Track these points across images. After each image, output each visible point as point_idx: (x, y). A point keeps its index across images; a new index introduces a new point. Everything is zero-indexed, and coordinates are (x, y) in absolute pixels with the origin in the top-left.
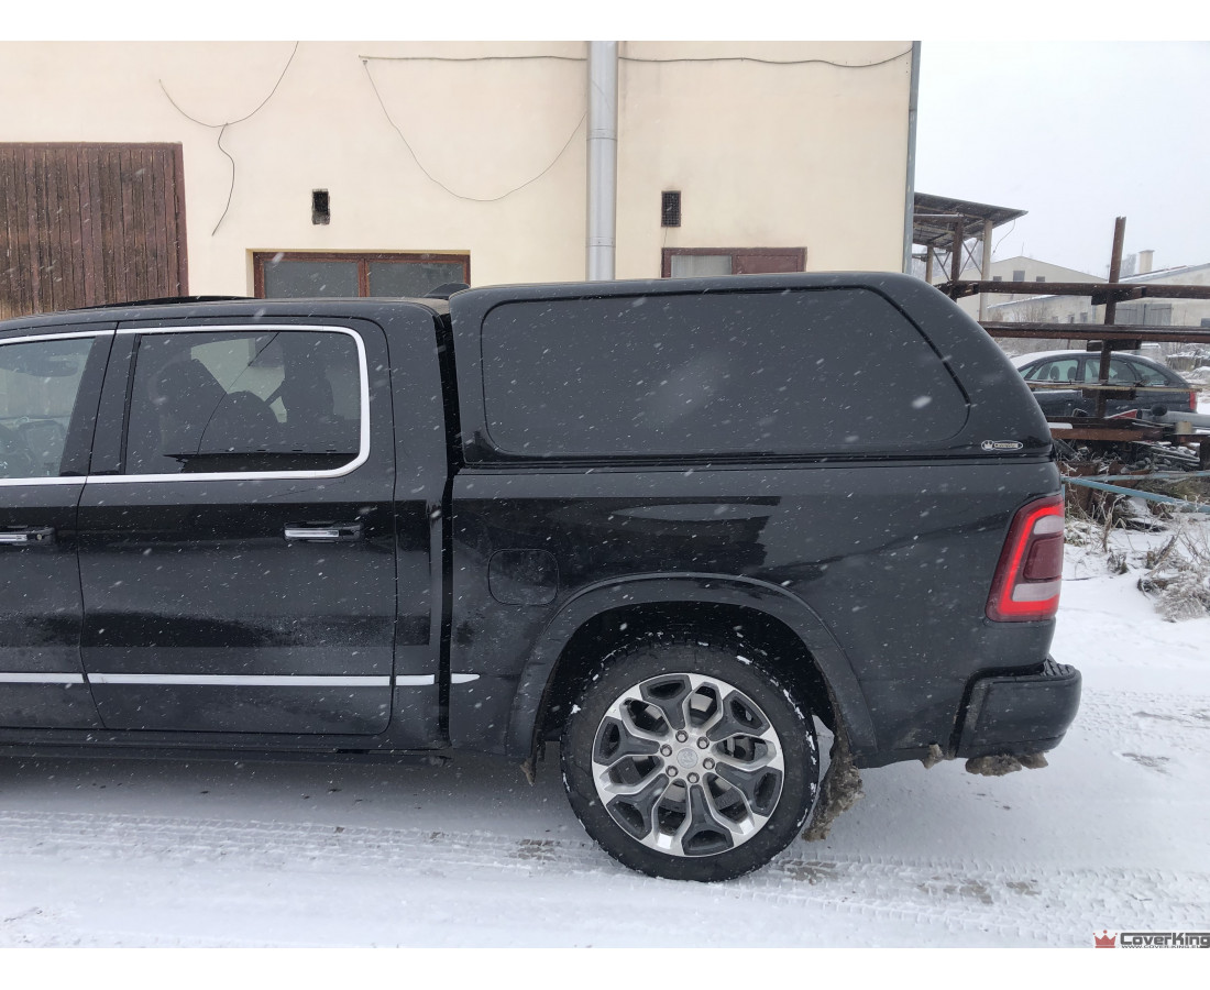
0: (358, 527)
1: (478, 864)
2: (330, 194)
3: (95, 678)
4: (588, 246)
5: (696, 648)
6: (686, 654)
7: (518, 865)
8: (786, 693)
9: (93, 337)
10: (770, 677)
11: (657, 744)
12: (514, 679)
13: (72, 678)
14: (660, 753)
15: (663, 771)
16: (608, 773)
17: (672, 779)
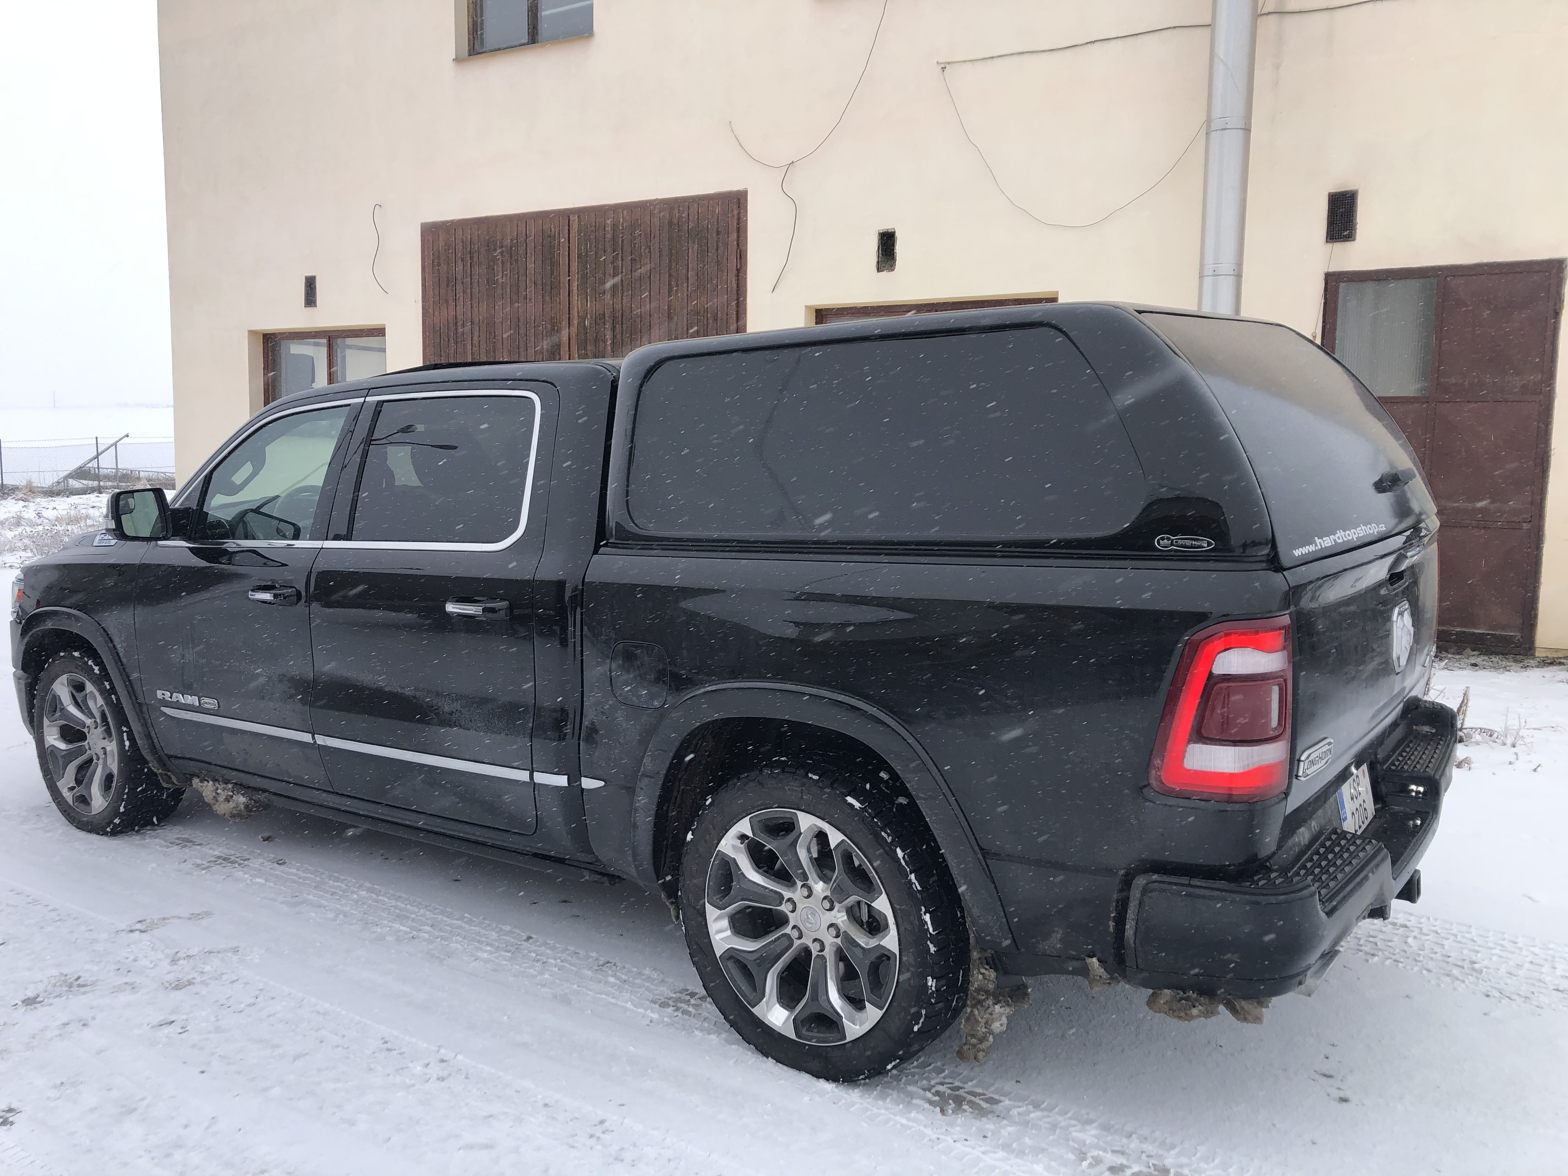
0: (505, 604)
1: (613, 1001)
2: (897, 235)
3: (321, 740)
4: (1201, 277)
5: (805, 780)
6: (792, 788)
7: (649, 1012)
8: (900, 853)
9: (349, 405)
10: (882, 829)
11: (781, 897)
12: (631, 790)
13: (306, 738)
14: (785, 908)
15: (788, 930)
16: (725, 923)
17: (797, 943)
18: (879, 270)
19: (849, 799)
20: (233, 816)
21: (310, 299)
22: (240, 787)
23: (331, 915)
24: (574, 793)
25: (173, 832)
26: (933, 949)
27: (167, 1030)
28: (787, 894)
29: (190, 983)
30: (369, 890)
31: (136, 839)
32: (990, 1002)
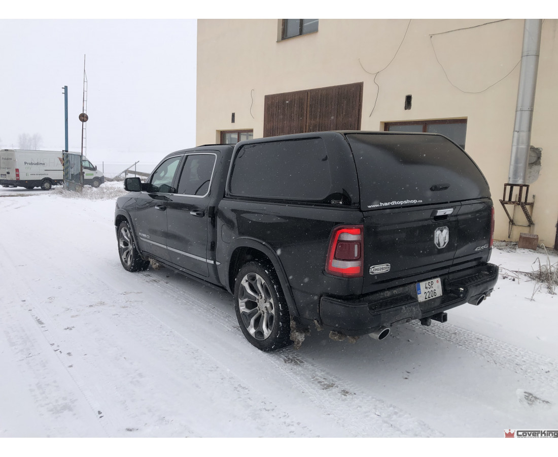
2: (412, 97)
3: (168, 248)
4: (516, 111)
5: (258, 265)
6: (255, 267)
8: (275, 287)
10: (272, 280)
13: (165, 247)
14: (257, 301)
15: (257, 308)
16: (244, 304)
17: (259, 311)
18: (405, 109)
19: (266, 271)
20: (156, 269)
21: (233, 121)
22: (158, 261)
23: (170, 296)
24: (215, 265)
25: (146, 273)
26: (281, 314)
27: (116, 316)
28: (257, 298)
29: (127, 307)
30: (184, 292)
31: (137, 274)
32: (295, 331)
